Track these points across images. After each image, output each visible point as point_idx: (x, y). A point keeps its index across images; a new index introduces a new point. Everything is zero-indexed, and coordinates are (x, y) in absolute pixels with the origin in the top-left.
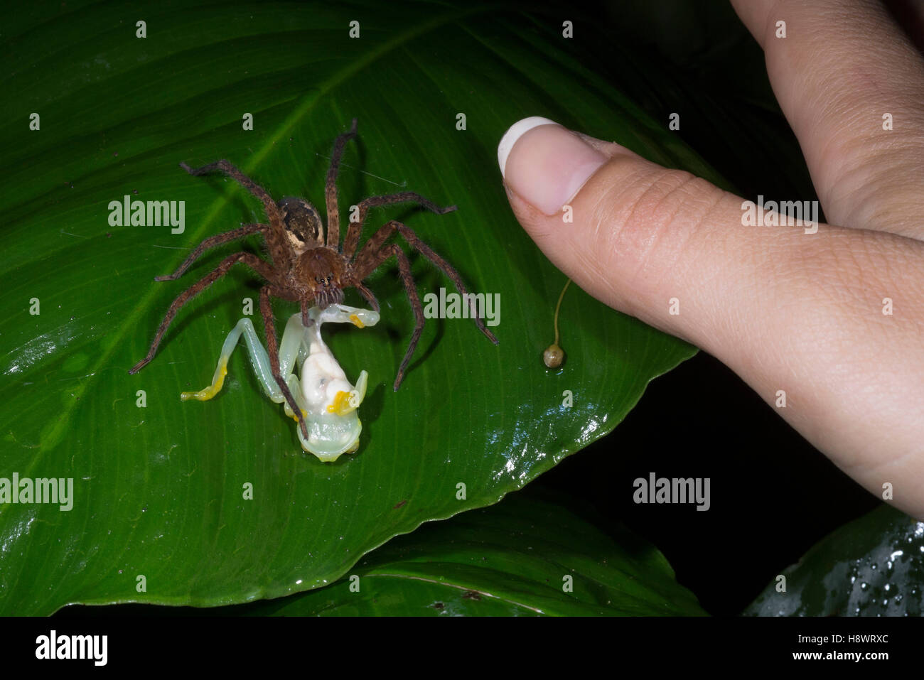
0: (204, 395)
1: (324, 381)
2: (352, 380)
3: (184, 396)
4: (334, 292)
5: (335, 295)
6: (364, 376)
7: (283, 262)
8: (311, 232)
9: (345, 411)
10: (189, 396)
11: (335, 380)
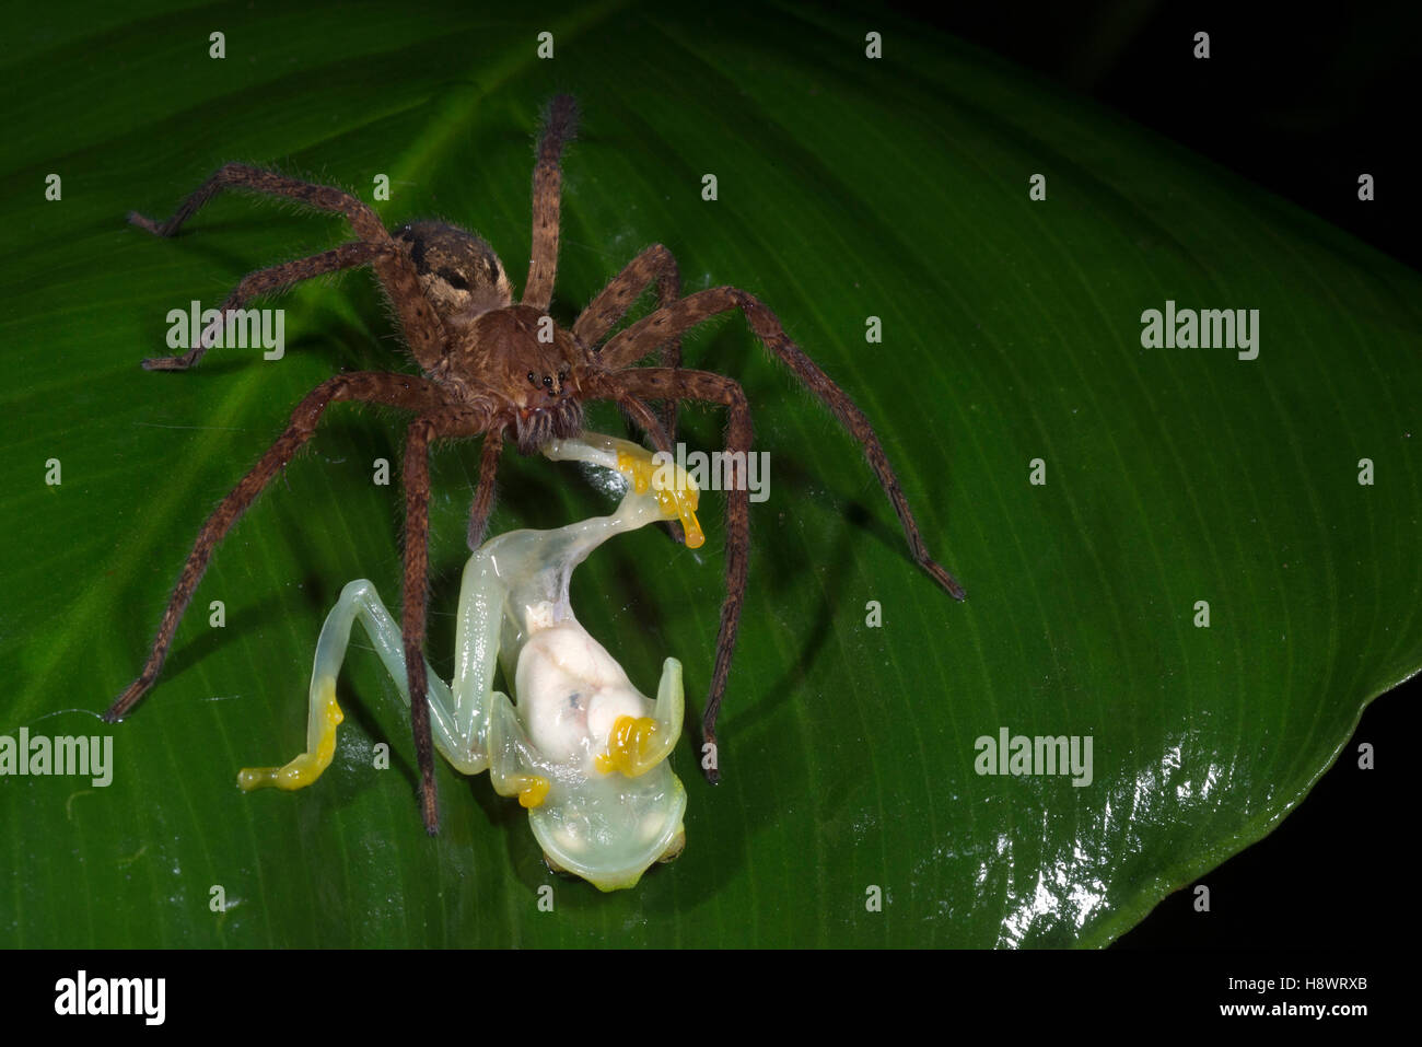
0: (294, 775)
1: (577, 702)
2: (645, 682)
3: (247, 778)
4: (567, 408)
5: (571, 414)
6: (673, 670)
7: (427, 337)
8: (481, 266)
9: (641, 766)
10: (259, 777)
11: (604, 691)
